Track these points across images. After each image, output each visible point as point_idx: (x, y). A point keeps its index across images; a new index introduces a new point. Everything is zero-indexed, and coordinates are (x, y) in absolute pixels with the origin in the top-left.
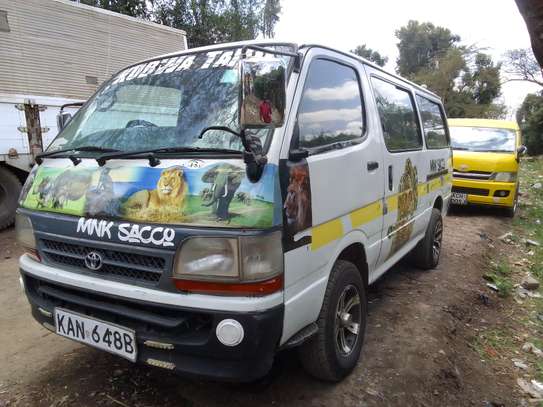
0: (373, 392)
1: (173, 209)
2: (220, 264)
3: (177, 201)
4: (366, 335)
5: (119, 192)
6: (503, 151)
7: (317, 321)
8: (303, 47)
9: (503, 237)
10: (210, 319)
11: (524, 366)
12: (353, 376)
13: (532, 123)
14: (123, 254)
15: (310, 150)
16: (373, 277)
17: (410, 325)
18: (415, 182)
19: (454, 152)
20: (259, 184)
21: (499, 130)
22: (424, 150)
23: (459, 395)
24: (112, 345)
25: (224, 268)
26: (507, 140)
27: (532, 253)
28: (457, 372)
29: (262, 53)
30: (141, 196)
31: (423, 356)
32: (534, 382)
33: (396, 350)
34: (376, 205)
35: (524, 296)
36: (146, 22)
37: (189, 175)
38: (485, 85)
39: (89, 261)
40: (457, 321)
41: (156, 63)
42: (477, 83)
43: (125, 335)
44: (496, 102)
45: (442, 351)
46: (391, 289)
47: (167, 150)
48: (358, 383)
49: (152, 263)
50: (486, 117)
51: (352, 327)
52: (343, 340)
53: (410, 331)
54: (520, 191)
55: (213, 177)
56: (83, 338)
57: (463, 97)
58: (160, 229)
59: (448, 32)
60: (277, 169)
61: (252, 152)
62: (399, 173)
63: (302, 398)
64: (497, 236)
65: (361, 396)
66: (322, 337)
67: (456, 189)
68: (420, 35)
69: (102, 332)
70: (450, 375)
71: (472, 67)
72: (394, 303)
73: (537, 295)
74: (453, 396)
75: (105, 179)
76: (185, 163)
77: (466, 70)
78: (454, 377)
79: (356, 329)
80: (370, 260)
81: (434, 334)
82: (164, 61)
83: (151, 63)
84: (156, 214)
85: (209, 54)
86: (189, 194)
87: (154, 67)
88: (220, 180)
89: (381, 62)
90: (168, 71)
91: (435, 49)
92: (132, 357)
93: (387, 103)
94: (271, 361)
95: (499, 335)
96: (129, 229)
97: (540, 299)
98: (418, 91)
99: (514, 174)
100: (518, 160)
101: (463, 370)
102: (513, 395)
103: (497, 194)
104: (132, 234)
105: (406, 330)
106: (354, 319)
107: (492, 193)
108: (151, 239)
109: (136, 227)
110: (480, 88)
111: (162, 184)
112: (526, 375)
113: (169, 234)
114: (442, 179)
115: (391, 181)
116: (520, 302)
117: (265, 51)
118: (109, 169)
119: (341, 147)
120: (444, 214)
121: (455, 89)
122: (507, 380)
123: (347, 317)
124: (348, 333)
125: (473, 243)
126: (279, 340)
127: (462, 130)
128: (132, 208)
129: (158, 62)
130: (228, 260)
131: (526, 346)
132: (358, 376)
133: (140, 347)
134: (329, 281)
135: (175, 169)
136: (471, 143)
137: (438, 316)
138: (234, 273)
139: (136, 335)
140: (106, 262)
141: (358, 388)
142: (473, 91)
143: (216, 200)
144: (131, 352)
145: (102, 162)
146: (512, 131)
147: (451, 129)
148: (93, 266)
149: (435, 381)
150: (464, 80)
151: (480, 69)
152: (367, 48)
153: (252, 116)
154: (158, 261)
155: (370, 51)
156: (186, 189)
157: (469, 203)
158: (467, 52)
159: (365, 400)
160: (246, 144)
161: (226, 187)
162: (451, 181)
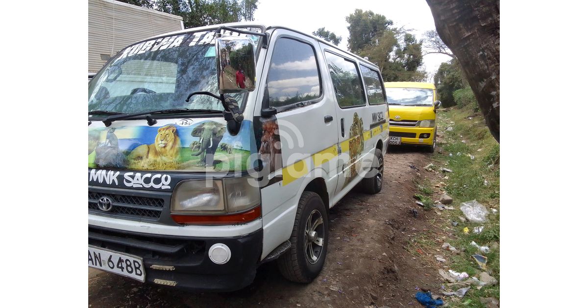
0: (335, 289)
1: (169, 159)
2: (209, 201)
3: (171, 152)
4: (328, 246)
5: (123, 148)
6: (425, 105)
7: (291, 239)
8: (269, 28)
9: (426, 167)
10: (204, 244)
11: (444, 260)
12: (320, 278)
13: (445, 83)
14: (129, 197)
15: (278, 109)
16: (332, 202)
17: (362, 236)
18: (361, 130)
19: (389, 106)
20: (238, 136)
21: (422, 90)
22: (367, 106)
23: (398, 286)
24: (125, 270)
25: (213, 203)
26: (427, 96)
27: (447, 178)
28: (396, 268)
29: (238, 34)
30: (142, 150)
31: (371, 258)
32: (450, 271)
33: (352, 256)
34: (332, 149)
35: (442, 209)
36: (150, 10)
37: (181, 132)
38: (412, 57)
39: (101, 204)
40: (395, 230)
41: (153, 42)
42: (406, 56)
43: (135, 262)
44: (419, 69)
45: (384, 254)
46: (347, 210)
47: (162, 112)
48: (323, 283)
49: (154, 203)
50: (413, 81)
51: (318, 241)
52: (312, 251)
53: (362, 240)
54: (438, 133)
55: (200, 132)
56: (101, 266)
57: (397, 66)
58: (159, 176)
59: (384, 18)
60: (252, 124)
61: (231, 112)
62: (349, 124)
63: (281, 298)
64: (423, 166)
65: (326, 293)
66: (295, 250)
67: (392, 134)
68: (364, 20)
69: (115, 260)
70: (390, 271)
71: (402, 44)
72: (349, 220)
73: (452, 208)
74: (394, 287)
75: (111, 137)
76: (178, 122)
77: (398, 46)
78: (394, 272)
79: (321, 242)
80: (329, 189)
81: (380, 241)
82: (159, 40)
83: (148, 42)
84: (154, 164)
85: (195, 34)
86: (181, 146)
87: (151, 45)
88: (206, 135)
89: (337, 41)
90: (162, 48)
91: (375, 31)
92: (142, 278)
93: (342, 72)
94: (254, 273)
95: (425, 238)
96: (133, 177)
97: (454, 210)
98: (362, 62)
99: (432, 122)
100: (435, 111)
101: (400, 266)
102: (436, 282)
103: (422, 136)
104: (136, 181)
105: (358, 240)
106: (319, 235)
107: (418, 135)
108: (152, 184)
109: (138, 175)
110: (408, 60)
111: (159, 139)
112: (445, 267)
113: (166, 179)
114: (381, 126)
115: (343, 130)
116: (439, 213)
117: (240, 32)
118: (114, 129)
119: (303, 105)
120: (384, 153)
121: (391, 60)
122: (431, 271)
123: (313, 234)
124: (315, 246)
125: (406, 173)
126: (260, 256)
127: (395, 90)
128: (135, 159)
129: (154, 41)
130: (215, 197)
131: (445, 245)
132: (324, 277)
133: (148, 270)
134: (299, 207)
135: (169, 127)
136: (403, 100)
137: (382, 228)
138: (221, 207)
139: (144, 261)
140: (116, 204)
141: (324, 287)
142: (403, 62)
143: (203, 150)
144: (140, 275)
145: (108, 123)
146: (431, 90)
147: (387, 90)
148: (104, 208)
149: (380, 276)
150: (397, 54)
151: (408, 45)
152: (326, 30)
153: (229, 83)
154: (159, 201)
155: (328, 32)
156: (179, 142)
157: (402, 143)
158: (398, 33)
159: (329, 295)
160: (226, 105)
161: (211, 139)
162: (388, 128)
